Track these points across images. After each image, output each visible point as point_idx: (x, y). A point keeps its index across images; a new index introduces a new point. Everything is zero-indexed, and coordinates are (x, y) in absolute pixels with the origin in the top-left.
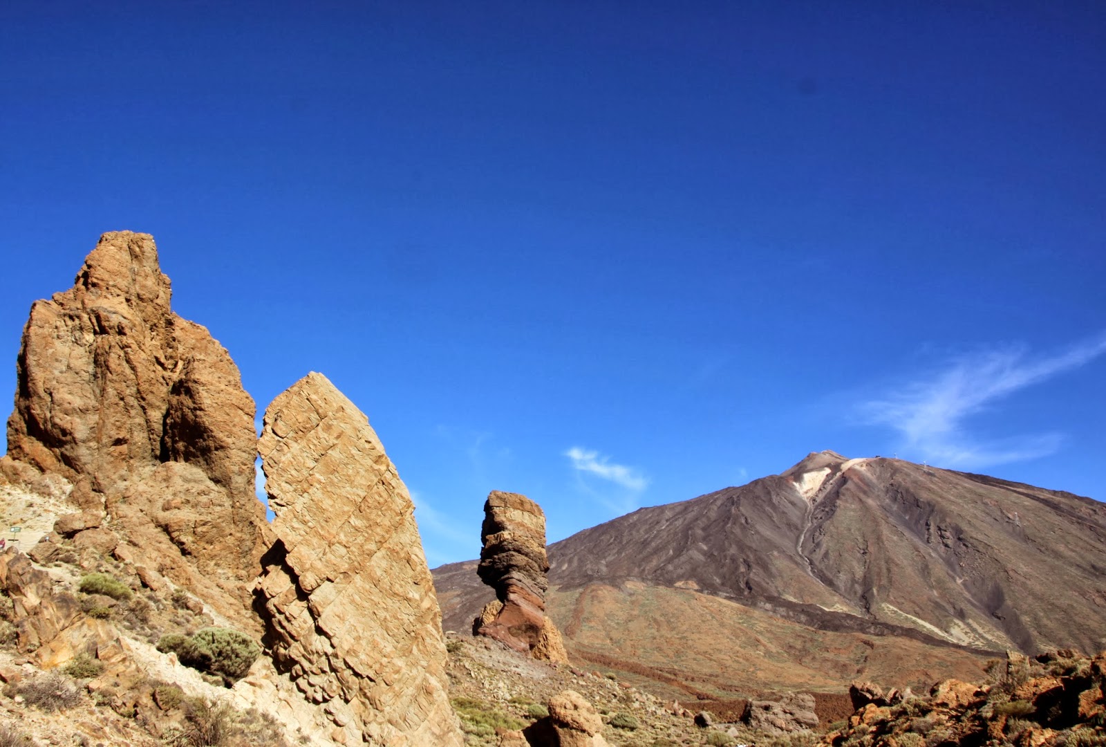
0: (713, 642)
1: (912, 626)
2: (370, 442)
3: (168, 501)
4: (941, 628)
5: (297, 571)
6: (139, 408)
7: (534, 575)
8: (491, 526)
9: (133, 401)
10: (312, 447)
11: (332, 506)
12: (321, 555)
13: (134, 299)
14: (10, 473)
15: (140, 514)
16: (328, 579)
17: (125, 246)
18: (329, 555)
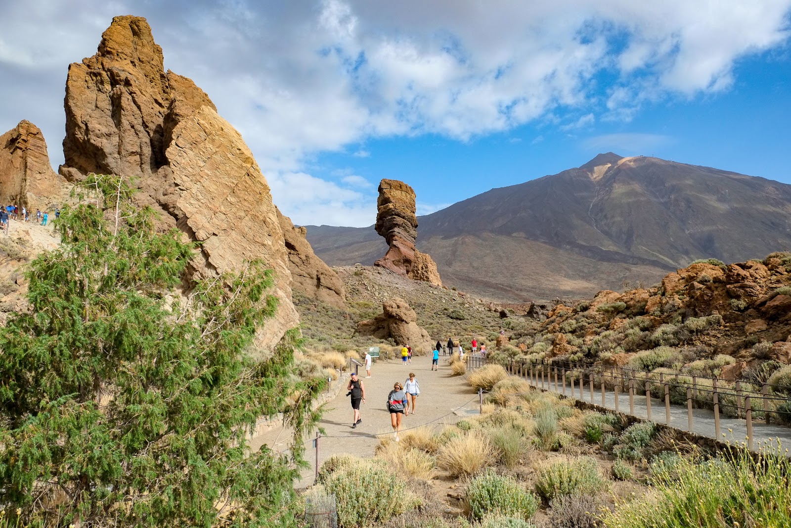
0: (534, 268)
1: (655, 259)
2: (240, 150)
3: (166, 189)
4: (673, 260)
5: (194, 230)
6: (145, 132)
7: (409, 230)
8: (383, 201)
9: (140, 128)
10: (201, 153)
11: (216, 190)
12: (209, 219)
13: (137, 62)
14: (67, 175)
15: (149, 198)
16: (214, 234)
17: (127, 25)
18: (214, 219)
